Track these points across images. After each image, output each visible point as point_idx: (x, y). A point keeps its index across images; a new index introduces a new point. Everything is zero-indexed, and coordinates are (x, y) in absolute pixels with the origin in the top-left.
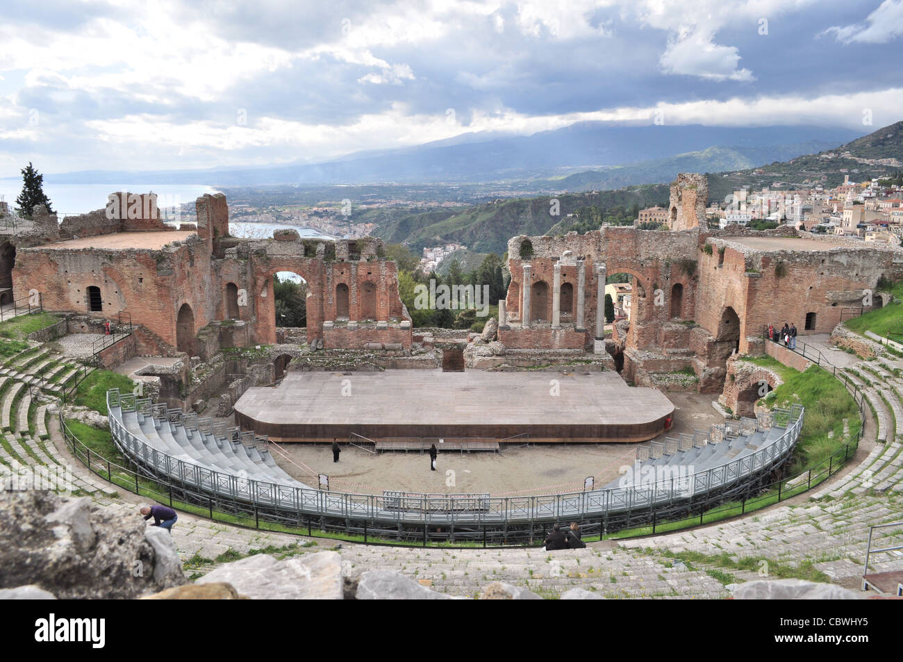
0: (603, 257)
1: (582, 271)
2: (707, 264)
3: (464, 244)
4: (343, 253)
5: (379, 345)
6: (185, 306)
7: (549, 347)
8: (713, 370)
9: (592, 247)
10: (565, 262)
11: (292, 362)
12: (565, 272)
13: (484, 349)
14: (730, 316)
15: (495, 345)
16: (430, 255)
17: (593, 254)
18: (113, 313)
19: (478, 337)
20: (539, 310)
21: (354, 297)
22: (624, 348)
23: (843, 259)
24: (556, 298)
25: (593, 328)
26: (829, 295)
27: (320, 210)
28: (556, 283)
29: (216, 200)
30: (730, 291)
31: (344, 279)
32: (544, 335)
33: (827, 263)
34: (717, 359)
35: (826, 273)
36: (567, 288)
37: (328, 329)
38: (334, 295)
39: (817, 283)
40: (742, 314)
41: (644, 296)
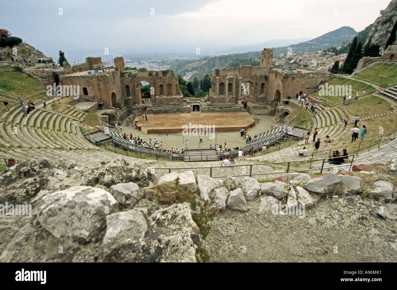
0: (241, 75)
1: (235, 79)
2: (272, 77)
3: (198, 71)
4: (161, 75)
5: (173, 103)
6: (113, 93)
7: (224, 103)
8: (273, 109)
9: (237, 72)
10: (229, 76)
11: (147, 109)
12: (230, 79)
13: (205, 104)
14: (278, 93)
15: (209, 102)
16: (188, 75)
17: (238, 74)
18: (91, 96)
19: (203, 100)
20: (222, 92)
21: (165, 88)
22: (247, 103)
23: (311, 75)
24: (227, 88)
25: (238, 97)
26: (307, 86)
27: (153, 61)
28: (227, 83)
29: (120, 59)
30: (278, 85)
31: (162, 83)
32: (223, 99)
33: (307, 76)
34: (274, 106)
35: (306, 79)
36: (230, 85)
37: (158, 98)
38: (159, 88)
39: (303, 82)
40: (281, 92)
41: (253, 87)
